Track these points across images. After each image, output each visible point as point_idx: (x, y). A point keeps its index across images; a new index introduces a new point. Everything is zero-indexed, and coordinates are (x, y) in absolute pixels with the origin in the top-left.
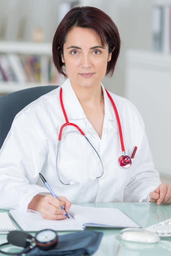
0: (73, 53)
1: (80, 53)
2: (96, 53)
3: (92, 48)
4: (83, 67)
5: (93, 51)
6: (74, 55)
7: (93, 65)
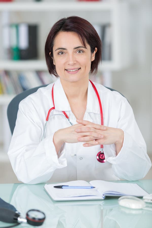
0: (60, 54)
1: (66, 53)
2: (79, 52)
3: (75, 48)
4: (69, 64)
5: (77, 51)
6: (61, 55)
7: (77, 62)
